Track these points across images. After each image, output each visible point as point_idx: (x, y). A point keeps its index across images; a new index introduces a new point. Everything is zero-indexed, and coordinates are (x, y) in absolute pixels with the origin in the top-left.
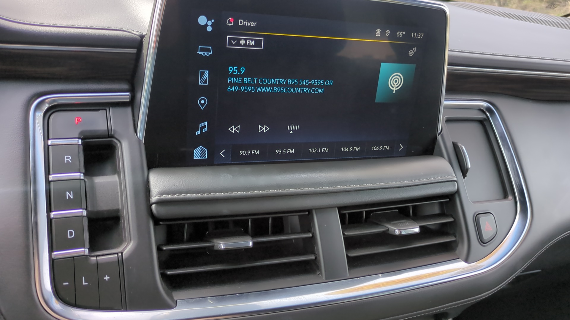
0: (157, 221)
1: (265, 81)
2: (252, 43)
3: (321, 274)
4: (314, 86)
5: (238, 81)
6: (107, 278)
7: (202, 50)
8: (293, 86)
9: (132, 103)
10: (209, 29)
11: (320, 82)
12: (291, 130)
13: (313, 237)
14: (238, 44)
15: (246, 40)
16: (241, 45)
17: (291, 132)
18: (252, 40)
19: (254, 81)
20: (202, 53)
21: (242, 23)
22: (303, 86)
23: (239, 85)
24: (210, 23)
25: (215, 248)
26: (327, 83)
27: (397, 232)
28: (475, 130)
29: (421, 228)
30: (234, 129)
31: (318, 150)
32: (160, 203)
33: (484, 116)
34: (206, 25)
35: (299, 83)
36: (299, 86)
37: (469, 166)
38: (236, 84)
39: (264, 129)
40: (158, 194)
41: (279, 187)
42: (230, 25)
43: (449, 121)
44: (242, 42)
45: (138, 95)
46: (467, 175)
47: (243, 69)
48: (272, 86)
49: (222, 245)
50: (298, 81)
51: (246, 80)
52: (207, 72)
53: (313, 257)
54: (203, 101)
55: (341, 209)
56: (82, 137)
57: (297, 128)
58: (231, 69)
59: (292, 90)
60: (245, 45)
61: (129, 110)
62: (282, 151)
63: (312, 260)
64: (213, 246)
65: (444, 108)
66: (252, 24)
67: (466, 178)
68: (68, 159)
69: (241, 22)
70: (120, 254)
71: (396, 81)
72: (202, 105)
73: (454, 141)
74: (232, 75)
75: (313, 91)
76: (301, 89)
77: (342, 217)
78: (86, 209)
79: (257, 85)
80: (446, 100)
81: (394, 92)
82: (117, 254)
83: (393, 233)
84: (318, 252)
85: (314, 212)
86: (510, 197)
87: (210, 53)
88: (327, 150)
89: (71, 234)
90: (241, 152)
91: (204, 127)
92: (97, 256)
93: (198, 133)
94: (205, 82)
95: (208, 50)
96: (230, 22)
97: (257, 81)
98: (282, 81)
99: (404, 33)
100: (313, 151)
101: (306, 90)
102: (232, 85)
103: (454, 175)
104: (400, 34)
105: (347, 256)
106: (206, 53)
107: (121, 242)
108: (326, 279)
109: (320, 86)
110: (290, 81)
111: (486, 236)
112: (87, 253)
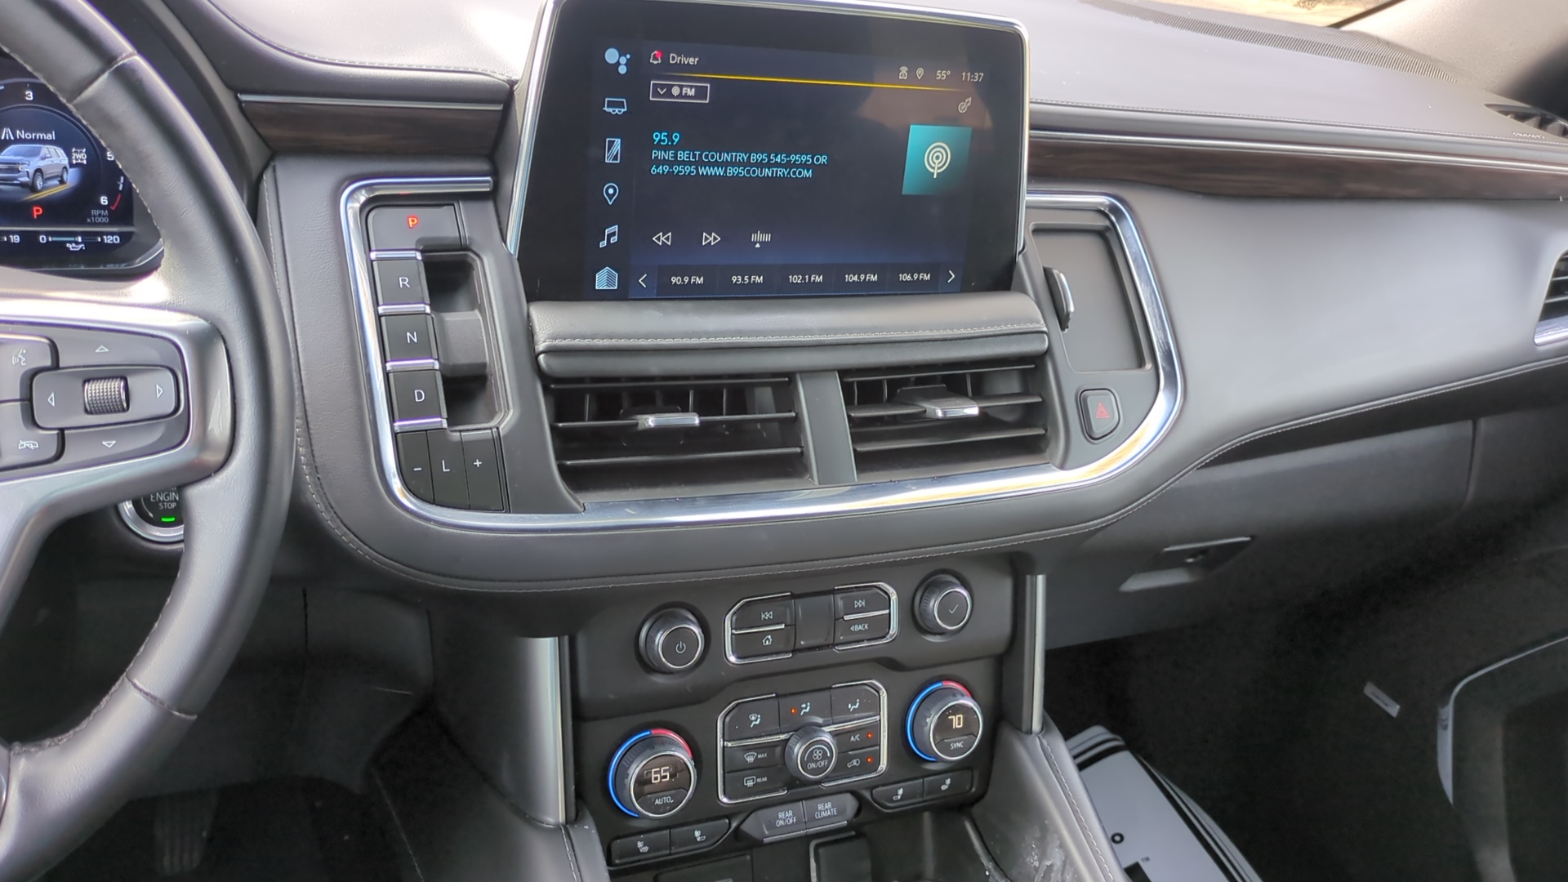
0: (546, 379)
1: (713, 156)
2: (692, 92)
3: (812, 477)
4: (794, 165)
5: (669, 155)
6: (478, 463)
7: (611, 105)
8: (760, 165)
9: (495, 196)
10: (623, 70)
11: (805, 158)
12: (756, 243)
13: (797, 420)
14: (669, 94)
15: (681, 87)
16: (673, 96)
17: (758, 246)
18: (691, 87)
19: (694, 156)
20: (611, 110)
21: (675, 59)
22: (777, 165)
23: (671, 164)
24: (623, 60)
25: (640, 427)
26: (818, 160)
27: (940, 414)
28: (1090, 248)
29: (981, 409)
30: (662, 239)
31: (804, 279)
32: (549, 351)
33: (1107, 223)
34: (618, 64)
35: (769, 160)
36: (769, 165)
37: (1072, 309)
38: (665, 162)
39: (711, 239)
40: (548, 338)
41: (740, 333)
42: (655, 62)
43: (1039, 231)
44: (676, 91)
45: (506, 182)
46: (1070, 324)
47: (676, 137)
48: (725, 164)
49: (651, 421)
50: (769, 157)
51: (682, 155)
52: (618, 141)
53: (798, 450)
54: (611, 190)
55: (844, 373)
56: (421, 248)
57: (767, 238)
58: (657, 137)
59: (758, 172)
60: (680, 96)
61: (490, 205)
62: (743, 279)
63: (795, 454)
64: (637, 424)
65: (1027, 207)
66: (692, 61)
67: (1066, 330)
68: (404, 282)
69: (673, 58)
70: (495, 430)
71: (937, 158)
72: (611, 197)
73: (1046, 266)
74: (659, 147)
75: (794, 173)
76: (773, 171)
77: (847, 389)
78: (438, 360)
79: (700, 163)
80: (1029, 192)
81: (935, 176)
82: (491, 428)
83: (933, 416)
84: (807, 442)
85: (798, 377)
86: (1149, 366)
87: (623, 110)
88: (819, 279)
89: (419, 396)
90: (674, 280)
91: (613, 234)
92: (460, 431)
93: (603, 244)
94: (615, 158)
95: (621, 105)
96: (655, 58)
97: (700, 156)
98: (741, 156)
99: (949, 73)
100: (796, 279)
101: (781, 172)
102: (659, 162)
103: (1042, 322)
104: (942, 75)
105: (855, 450)
106: (617, 110)
107: (492, 415)
108: (820, 484)
109: (804, 166)
110: (754, 157)
111: (1098, 431)
112: (445, 425)
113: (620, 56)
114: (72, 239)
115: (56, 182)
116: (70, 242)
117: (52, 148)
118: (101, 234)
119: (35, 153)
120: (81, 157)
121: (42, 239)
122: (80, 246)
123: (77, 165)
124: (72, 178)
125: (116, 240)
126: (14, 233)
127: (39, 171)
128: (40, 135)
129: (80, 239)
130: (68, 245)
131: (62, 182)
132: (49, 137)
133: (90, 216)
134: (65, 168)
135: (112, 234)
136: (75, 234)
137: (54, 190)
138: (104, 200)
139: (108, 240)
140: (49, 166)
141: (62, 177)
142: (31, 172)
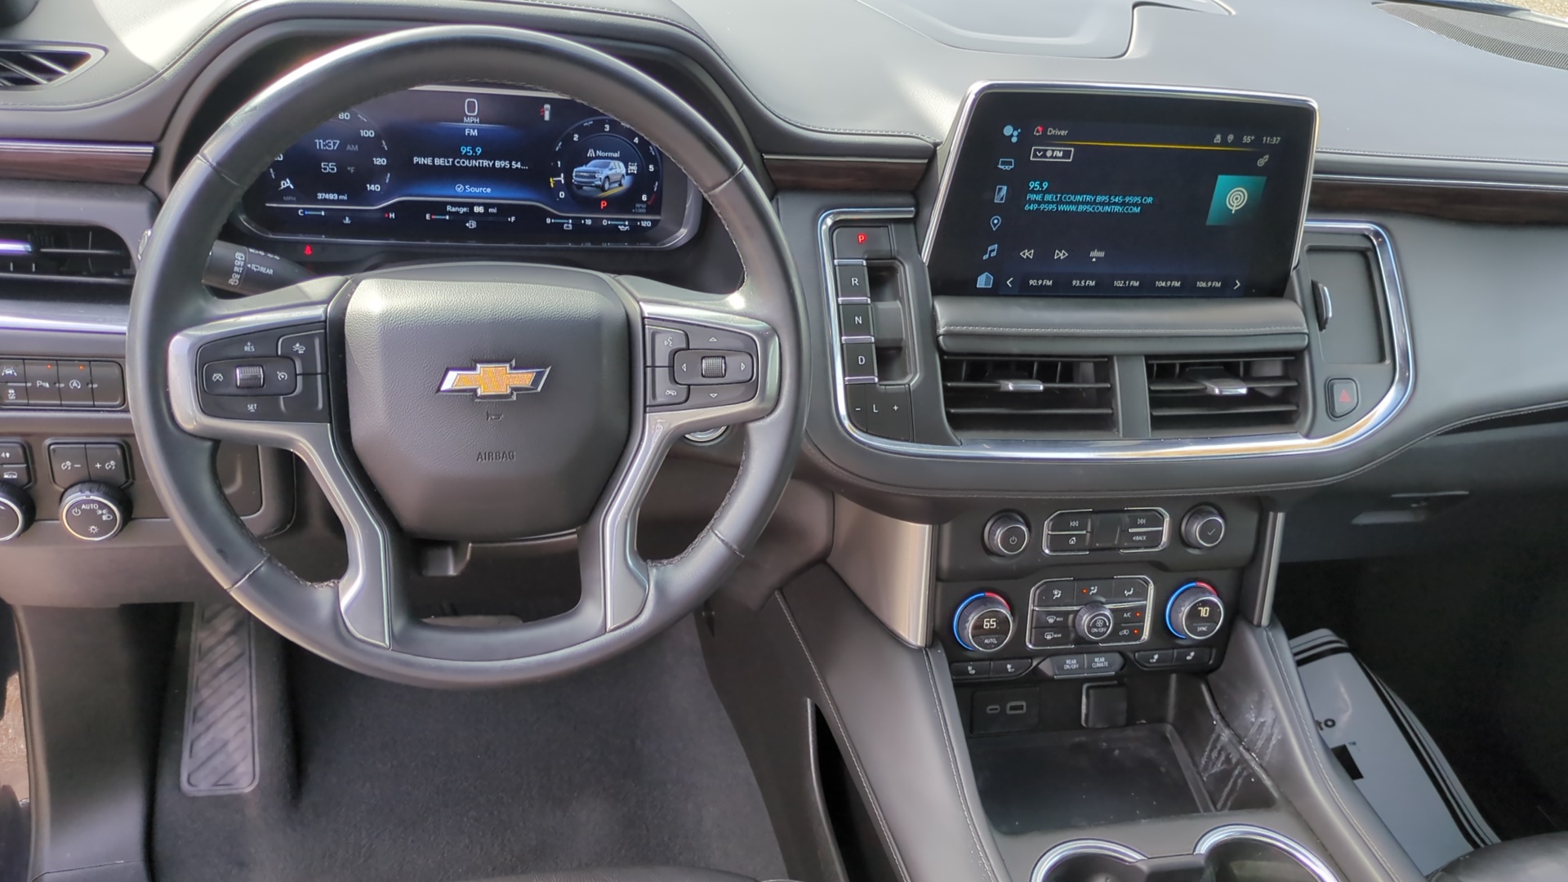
0: (942, 353)
1: (1069, 198)
2: (1061, 154)
3: (1118, 431)
4: (1128, 204)
5: (1039, 197)
6: (896, 408)
7: (1004, 163)
8: (1103, 204)
9: (916, 223)
10: (1014, 140)
11: (1137, 199)
12: (1092, 258)
13: (1112, 390)
14: (1044, 156)
15: (1053, 151)
16: (1046, 157)
17: (1094, 260)
18: (1060, 151)
19: (1057, 198)
20: (1002, 167)
21: (1051, 132)
22: (1115, 204)
23: (1039, 203)
24: (1016, 133)
25: (1002, 389)
26: (1145, 200)
27: (1217, 391)
28: (1354, 263)
29: (1250, 390)
30: (1027, 254)
31: (1125, 283)
32: (947, 334)
33: (1368, 245)
34: (1012, 136)
35: (1110, 200)
36: (1109, 204)
37: (1330, 315)
38: (1035, 202)
39: (1061, 255)
40: (946, 325)
41: (1077, 326)
42: (1037, 134)
43: (1312, 250)
44: (1049, 154)
45: (925, 212)
46: (1327, 326)
47: (1045, 185)
48: (1078, 203)
49: (1011, 386)
50: (1110, 198)
51: (1048, 197)
52: (1005, 188)
53: (1110, 411)
54: (996, 221)
55: (1148, 357)
56: (866, 257)
57: (1102, 254)
58: (1032, 185)
59: (1101, 208)
60: (1052, 157)
61: (912, 227)
62: (1080, 283)
63: (1107, 415)
64: (999, 387)
65: (1305, 232)
66: (1063, 133)
67: (1324, 331)
68: (855, 281)
69: (1050, 131)
70: (907, 386)
71: (1237, 199)
72: (995, 225)
73: (1315, 279)
74: (1033, 192)
75: (1127, 209)
76: (1112, 208)
77: (1149, 368)
78: (874, 336)
79: (1061, 202)
80: (1307, 220)
81: (1233, 212)
82: (904, 385)
83: (1212, 393)
84: (1117, 406)
85: (1115, 359)
86: (1388, 362)
87: (1011, 167)
88: (1136, 284)
89: (862, 360)
90: (1032, 282)
91: (993, 251)
92: (885, 385)
93: (986, 257)
94: (1002, 199)
95: (1010, 163)
96: (1038, 131)
97: (1061, 197)
98: (1089, 198)
99: (1253, 138)
100: (1119, 284)
101: (1117, 209)
102: (1031, 202)
103: (1305, 325)
104: (1247, 139)
105: (1151, 414)
106: (1007, 167)
107: (904, 374)
108: (1124, 436)
109: (1136, 205)
110: (1099, 199)
111: (1339, 410)
112: (876, 380)
113: (1014, 130)
114: (622, 223)
115: (617, 185)
116: (621, 225)
117: (616, 162)
118: (640, 220)
119: (606, 166)
120: (633, 168)
121: (605, 223)
122: (627, 228)
123: (631, 174)
124: (626, 182)
125: (649, 224)
126: (588, 218)
127: (607, 177)
128: (610, 154)
129: (627, 223)
130: (620, 227)
131: (620, 185)
132: (616, 155)
133: (634, 208)
134: (623, 176)
135: (647, 220)
136: (624, 220)
137: (616, 190)
138: (644, 198)
139: (644, 224)
140: (614, 174)
141: (620, 181)
142: (603, 177)
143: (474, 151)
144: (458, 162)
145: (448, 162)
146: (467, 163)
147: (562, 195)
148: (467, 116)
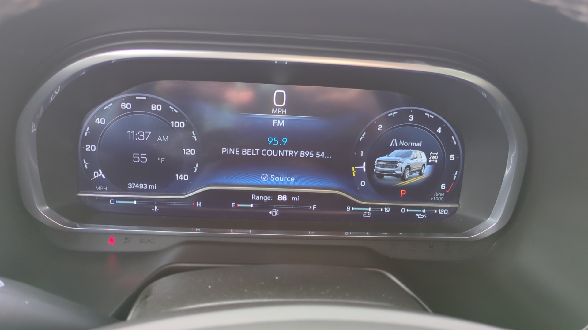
114: (420, 211)
115: (417, 174)
116: (419, 213)
117: (418, 152)
118: (437, 208)
119: (407, 156)
120: (434, 158)
121: (403, 211)
122: (424, 215)
123: (432, 163)
124: (427, 171)
125: (445, 212)
126: (387, 206)
127: (408, 166)
128: (413, 144)
129: (424, 211)
130: (417, 215)
131: (421, 174)
132: (418, 145)
133: (433, 196)
134: (424, 165)
135: (444, 208)
136: (422, 208)
137: (416, 179)
138: (443, 186)
139: (441, 212)
140: (416, 164)
141: (421, 170)
142: (404, 167)
143: (280, 142)
144: (265, 152)
145: (255, 152)
146: (273, 152)
147: (363, 184)
148: (275, 108)
